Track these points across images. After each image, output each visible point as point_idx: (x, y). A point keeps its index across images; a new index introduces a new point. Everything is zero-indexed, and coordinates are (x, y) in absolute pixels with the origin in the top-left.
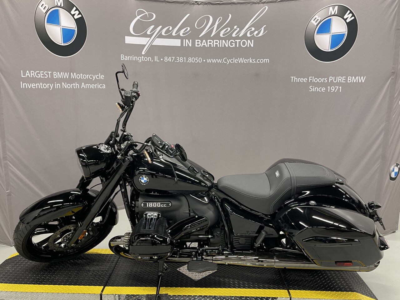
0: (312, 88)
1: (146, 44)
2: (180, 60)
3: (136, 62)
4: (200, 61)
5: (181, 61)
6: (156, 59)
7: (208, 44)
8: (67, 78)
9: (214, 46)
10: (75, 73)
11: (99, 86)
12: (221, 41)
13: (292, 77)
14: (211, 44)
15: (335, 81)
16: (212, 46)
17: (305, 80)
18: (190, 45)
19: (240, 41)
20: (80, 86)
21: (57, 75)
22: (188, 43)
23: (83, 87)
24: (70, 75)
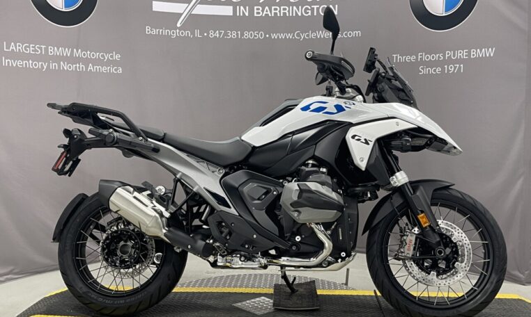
0: (423, 69)
1: (182, 12)
2: (233, 35)
3: (169, 36)
4: (261, 36)
6: (197, 33)
7: (273, 11)
8: (69, 55)
9: (282, 15)
10: (80, 50)
11: (113, 70)
12: (291, 7)
13: (395, 56)
14: (277, 12)
15: (454, 57)
16: (278, 15)
17: (413, 58)
18: (247, 14)
19: (318, 6)
20: (87, 69)
21: (54, 50)
22: (243, 11)
23: (90, 70)
24: (72, 51)
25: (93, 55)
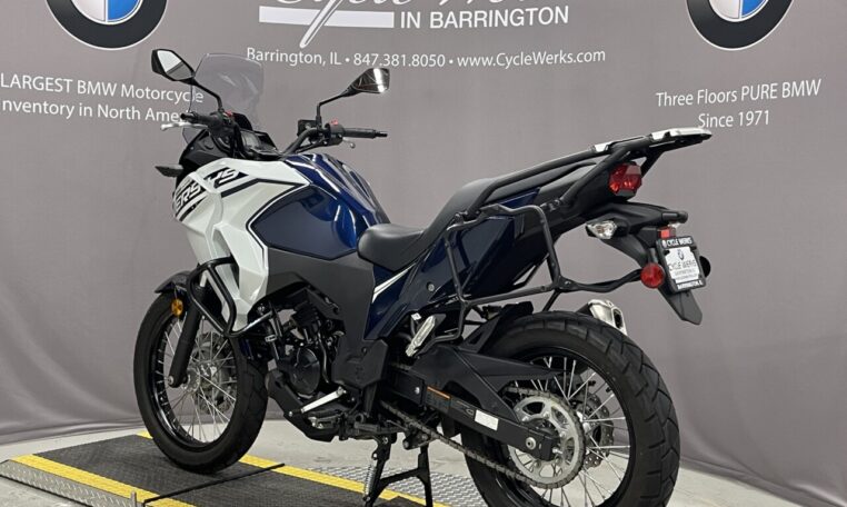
0: (704, 118)
1: (309, 23)
2: (393, 61)
3: (285, 64)
4: (441, 62)
5: (395, 63)
6: (334, 58)
7: (461, 20)
8: (112, 94)
9: (476, 25)
10: (132, 87)
12: (491, 12)
13: (660, 94)
15: (755, 96)
16: (470, 26)
17: (688, 99)
18: (418, 25)
19: (536, 9)
20: (143, 115)
21: (86, 87)
22: (412, 20)
23: (150, 118)
24: (119, 88)
25: (155, 95)
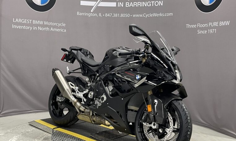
0: (199, 31)
1: (93, 5)
2: (116, 15)
3: (87, 16)
4: (129, 16)
6: (100, 15)
7: (134, 4)
8: (42, 24)
10: (47, 22)
11: (62, 30)
12: (142, 2)
13: (187, 25)
14: (136, 5)
16: (136, 6)
17: (195, 26)
18: (122, 6)
19: (154, 2)
20: (50, 29)
21: (35, 22)
22: (121, 4)
23: (52, 30)
24: (44, 23)
